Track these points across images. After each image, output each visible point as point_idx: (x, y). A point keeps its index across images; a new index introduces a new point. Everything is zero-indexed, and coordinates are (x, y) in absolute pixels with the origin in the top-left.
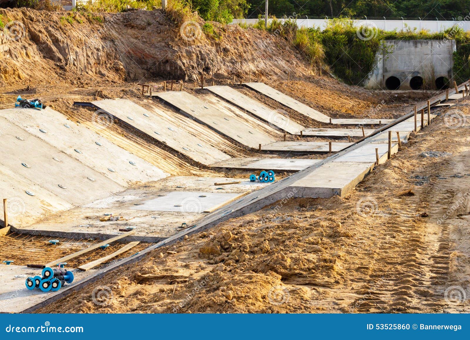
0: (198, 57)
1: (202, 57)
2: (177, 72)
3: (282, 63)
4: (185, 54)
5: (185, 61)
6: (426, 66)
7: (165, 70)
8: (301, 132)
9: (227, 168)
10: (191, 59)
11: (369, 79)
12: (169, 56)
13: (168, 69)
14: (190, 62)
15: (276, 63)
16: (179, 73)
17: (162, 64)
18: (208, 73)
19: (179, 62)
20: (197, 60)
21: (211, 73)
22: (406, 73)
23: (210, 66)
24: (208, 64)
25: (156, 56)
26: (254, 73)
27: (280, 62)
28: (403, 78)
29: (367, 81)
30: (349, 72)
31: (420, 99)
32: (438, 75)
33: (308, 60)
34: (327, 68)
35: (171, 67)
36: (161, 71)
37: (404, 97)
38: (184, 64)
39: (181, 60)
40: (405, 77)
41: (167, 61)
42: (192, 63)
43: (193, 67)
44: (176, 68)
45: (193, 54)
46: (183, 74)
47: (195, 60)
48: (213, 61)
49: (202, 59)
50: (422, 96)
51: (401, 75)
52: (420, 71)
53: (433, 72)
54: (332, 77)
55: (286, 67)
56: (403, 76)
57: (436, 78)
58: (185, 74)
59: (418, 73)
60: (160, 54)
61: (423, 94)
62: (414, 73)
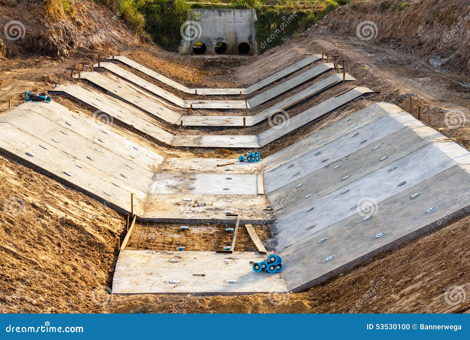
0: (64, 32)
1: (67, 32)
2: (50, 47)
3: (115, 33)
4: (54, 30)
5: (55, 37)
6: (230, 33)
7: (38, 45)
8: (191, 105)
9: (190, 147)
10: (59, 35)
11: (182, 46)
12: (42, 32)
13: (41, 44)
14: (58, 37)
15: (110, 33)
16: (51, 48)
17: (35, 40)
18: (72, 47)
19: (51, 38)
20: (64, 36)
21: (75, 47)
22: (212, 40)
23: (74, 41)
24: (72, 39)
25: (30, 33)
26: (103, 45)
27: (113, 32)
28: (208, 44)
29: (180, 48)
30: (165, 39)
31: (231, 64)
32: (240, 41)
33: (133, 29)
34: (148, 36)
35: (43, 43)
36: (34, 47)
37: (217, 62)
38: (55, 39)
39: (52, 36)
40: (211, 42)
41: (40, 37)
42: (60, 39)
43: (61, 42)
44: (49, 44)
45: (61, 30)
46: (55, 49)
47: (62, 36)
48: (75, 36)
49: (67, 35)
50: (232, 61)
51: (207, 41)
52: (224, 38)
53: (236, 38)
54: (153, 44)
55: (119, 37)
56: (209, 42)
57: (238, 44)
58: (57, 50)
59: (222, 39)
60: (33, 31)
61: (233, 59)
62: (218, 39)
